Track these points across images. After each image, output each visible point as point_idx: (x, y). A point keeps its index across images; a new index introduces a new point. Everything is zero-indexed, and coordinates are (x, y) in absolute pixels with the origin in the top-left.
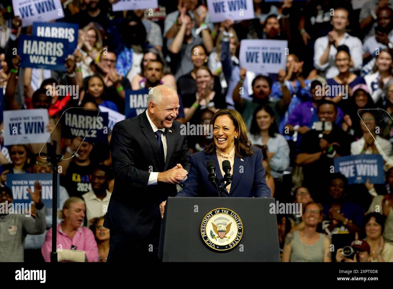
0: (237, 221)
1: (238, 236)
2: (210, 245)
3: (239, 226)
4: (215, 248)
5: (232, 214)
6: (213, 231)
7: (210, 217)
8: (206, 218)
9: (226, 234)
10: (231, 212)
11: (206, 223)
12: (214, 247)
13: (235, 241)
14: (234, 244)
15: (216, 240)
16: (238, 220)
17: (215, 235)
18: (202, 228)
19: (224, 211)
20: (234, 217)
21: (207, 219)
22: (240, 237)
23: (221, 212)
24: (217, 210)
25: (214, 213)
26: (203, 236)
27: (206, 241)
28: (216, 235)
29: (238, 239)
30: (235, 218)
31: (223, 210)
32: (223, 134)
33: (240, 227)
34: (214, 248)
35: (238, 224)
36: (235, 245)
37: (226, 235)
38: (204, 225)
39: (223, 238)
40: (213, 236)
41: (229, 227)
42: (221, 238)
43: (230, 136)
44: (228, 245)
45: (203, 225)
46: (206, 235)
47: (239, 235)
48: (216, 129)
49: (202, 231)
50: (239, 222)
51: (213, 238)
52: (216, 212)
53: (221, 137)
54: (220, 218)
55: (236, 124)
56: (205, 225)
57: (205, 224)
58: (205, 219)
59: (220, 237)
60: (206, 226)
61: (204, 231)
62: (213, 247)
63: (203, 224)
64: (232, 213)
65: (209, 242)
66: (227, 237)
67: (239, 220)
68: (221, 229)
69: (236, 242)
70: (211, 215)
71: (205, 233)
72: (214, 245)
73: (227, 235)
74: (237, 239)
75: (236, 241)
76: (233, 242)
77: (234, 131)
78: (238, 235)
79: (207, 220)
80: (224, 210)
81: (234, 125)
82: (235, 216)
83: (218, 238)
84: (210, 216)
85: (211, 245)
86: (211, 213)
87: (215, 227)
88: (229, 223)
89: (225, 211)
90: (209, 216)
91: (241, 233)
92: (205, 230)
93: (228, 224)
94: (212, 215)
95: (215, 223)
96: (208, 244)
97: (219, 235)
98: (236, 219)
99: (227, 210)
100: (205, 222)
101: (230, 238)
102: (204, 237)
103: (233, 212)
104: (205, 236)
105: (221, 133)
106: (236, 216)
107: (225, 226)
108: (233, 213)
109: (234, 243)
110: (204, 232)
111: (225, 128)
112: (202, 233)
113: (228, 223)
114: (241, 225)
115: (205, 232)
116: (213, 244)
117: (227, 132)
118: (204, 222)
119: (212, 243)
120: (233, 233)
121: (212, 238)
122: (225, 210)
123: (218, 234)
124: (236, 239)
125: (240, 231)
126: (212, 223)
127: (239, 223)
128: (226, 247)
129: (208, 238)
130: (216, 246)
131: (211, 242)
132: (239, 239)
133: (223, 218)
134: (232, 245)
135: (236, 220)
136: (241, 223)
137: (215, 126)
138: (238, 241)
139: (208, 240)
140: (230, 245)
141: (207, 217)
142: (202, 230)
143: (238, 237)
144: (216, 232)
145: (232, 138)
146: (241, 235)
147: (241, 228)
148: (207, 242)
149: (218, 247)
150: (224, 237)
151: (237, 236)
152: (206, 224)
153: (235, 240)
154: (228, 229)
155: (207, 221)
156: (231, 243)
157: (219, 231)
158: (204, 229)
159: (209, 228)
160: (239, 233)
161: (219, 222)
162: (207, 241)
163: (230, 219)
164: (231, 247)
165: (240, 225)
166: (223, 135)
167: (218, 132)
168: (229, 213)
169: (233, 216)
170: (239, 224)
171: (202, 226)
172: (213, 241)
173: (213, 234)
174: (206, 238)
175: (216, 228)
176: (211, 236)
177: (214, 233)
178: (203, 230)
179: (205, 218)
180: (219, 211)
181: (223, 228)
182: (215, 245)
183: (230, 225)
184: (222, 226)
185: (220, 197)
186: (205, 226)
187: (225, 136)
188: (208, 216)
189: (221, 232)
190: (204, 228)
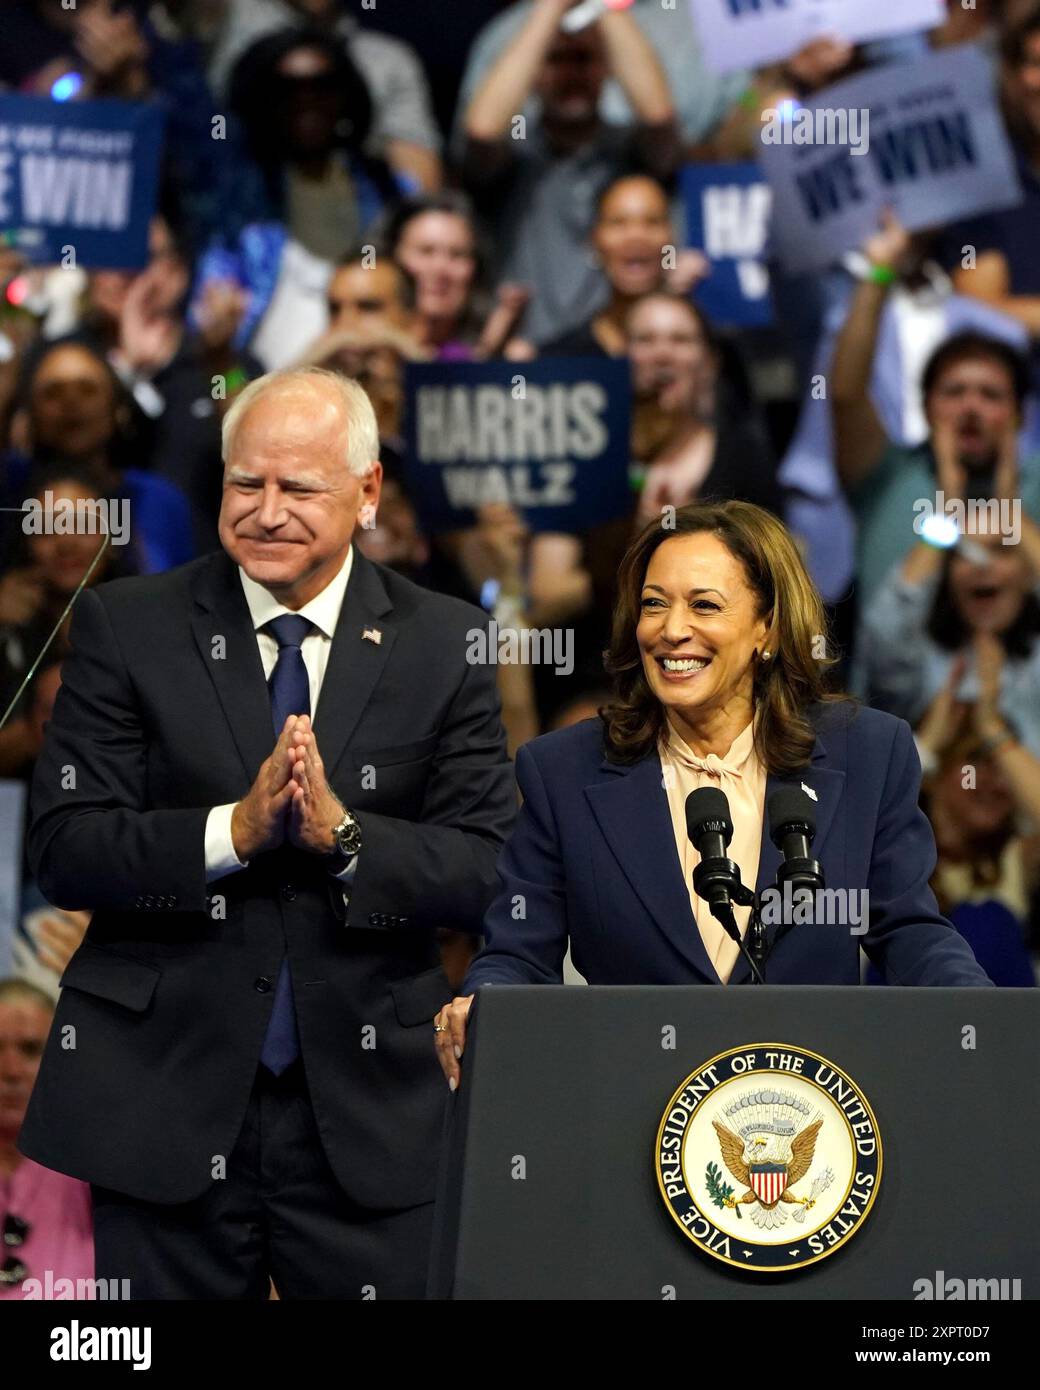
0: (850, 1116)
1: (854, 1192)
2: (704, 1240)
3: (859, 1142)
4: (732, 1258)
5: (823, 1077)
6: (722, 1168)
7: (704, 1093)
8: (684, 1099)
9: (788, 1185)
10: (818, 1064)
11: (683, 1124)
12: (727, 1254)
13: (838, 1219)
14: (832, 1238)
15: (739, 1216)
16: (854, 1107)
17: (730, 1190)
18: (663, 1149)
19: (777, 1062)
20: (835, 1094)
21: (691, 1104)
22: (866, 1197)
23: (762, 1063)
24: (743, 1054)
25: (724, 1072)
26: (668, 1195)
27: (682, 1222)
28: (740, 1190)
29: (854, 1211)
30: (841, 1097)
31: (772, 1055)
32: (688, 633)
33: (866, 1147)
34: (727, 1259)
35: (855, 1127)
36: (837, 1243)
37: (793, 1190)
38: (672, 1136)
39: (774, 1204)
40: (721, 1195)
41: (805, 1144)
42: (764, 1204)
43: (731, 643)
44: (802, 1244)
45: (666, 1133)
46: (684, 1191)
47: (863, 1189)
48: (654, 609)
49: (665, 1168)
50: (858, 1119)
51: (719, 1203)
52: (739, 1065)
53: (677, 652)
54: (760, 1099)
55: (762, 580)
56: (680, 1133)
57: (679, 1127)
58: (680, 1101)
59: (757, 1198)
60: (681, 1138)
61: (672, 1167)
62: (722, 1251)
63: (667, 1129)
64: (823, 1067)
65: (700, 1228)
66: (797, 1199)
67: (862, 1110)
68: (762, 1156)
69: (847, 1228)
70: (707, 1080)
71: (680, 1178)
72: (727, 1241)
73: (795, 1190)
74: (850, 1212)
75: (847, 1218)
76: (829, 1228)
77: (755, 621)
78: (855, 1186)
79: (691, 1109)
80: (780, 1052)
81: (750, 587)
82: (839, 1083)
83: (746, 1202)
84: (705, 1087)
85: (713, 1244)
86: (708, 1069)
87: (730, 1143)
88: (806, 1126)
89: (782, 1062)
90: (698, 1084)
91: (870, 1176)
92: (677, 1161)
93: (800, 1128)
94: (716, 1082)
95: (733, 1126)
96: (693, 1235)
97: (752, 1190)
98: (845, 1100)
99: (795, 1054)
100: (679, 1116)
101: (812, 1202)
102: (673, 1201)
103: (825, 1063)
104: (678, 1192)
105: (676, 630)
106: (845, 1086)
107: (789, 1141)
108: (827, 1072)
109: (832, 1233)
110: (673, 1174)
111: (701, 604)
112: (663, 1178)
113: (802, 1124)
114: (872, 1135)
115: (681, 1173)
116: (722, 1236)
117: (714, 625)
118: (671, 1119)
119: (716, 1232)
120: (828, 1178)
121: (716, 1203)
122: (787, 1053)
123: (750, 1184)
124: (844, 1211)
125: (864, 1164)
126: (716, 1126)
127: (861, 1125)
128: (794, 1253)
129: (694, 1205)
130: (738, 1246)
131: (713, 1228)
132: (862, 1208)
133: (775, 1100)
134: (823, 1240)
135: (844, 1106)
136: (872, 1125)
137: (648, 593)
138: (855, 1218)
139: (697, 1215)
140: (814, 1240)
141: (690, 1094)
142: (661, 1159)
143: (858, 1201)
144: (735, 1172)
145: (742, 655)
146: (871, 1188)
147: (871, 1152)
148: (689, 1227)
149: (748, 1254)
150: (782, 1198)
151: (850, 1196)
152: (684, 1129)
153: (839, 1213)
154: (799, 1155)
155: (690, 1114)
156: (818, 1233)
157: (756, 1168)
158: (674, 1157)
159: (700, 1151)
160: (861, 1178)
161: (754, 1121)
162: (692, 1219)
163: (811, 1104)
164: (821, 1254)
165: (864, 1136)
166: (687, 640)
167: (664, 627)
168: (809, 1070)
169: (827, 1087)
170: (859, 1130)
171: (661, 1141)
172: (723, 1219)
173: (721, 1183)
174: (685, 1203)
175: (736, 1152)
176: (708, 1193)
177: (727, 1178)
178: (670, 1161)
179: (678, 1096)
180: (750, 1060)
181: (777, 1149)
182: (733, 1241)
183: (812, 1132)
184: (771, 1139)
185: (757, 981)
186: (676, 1140)
187: (704, 645)
188: (692, 1089)
189: (766, 1173)
190: (671, 1150)
